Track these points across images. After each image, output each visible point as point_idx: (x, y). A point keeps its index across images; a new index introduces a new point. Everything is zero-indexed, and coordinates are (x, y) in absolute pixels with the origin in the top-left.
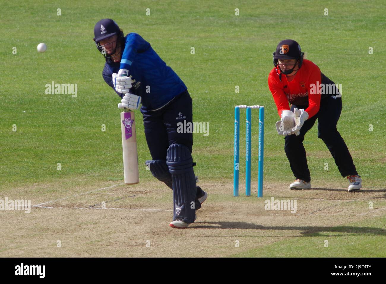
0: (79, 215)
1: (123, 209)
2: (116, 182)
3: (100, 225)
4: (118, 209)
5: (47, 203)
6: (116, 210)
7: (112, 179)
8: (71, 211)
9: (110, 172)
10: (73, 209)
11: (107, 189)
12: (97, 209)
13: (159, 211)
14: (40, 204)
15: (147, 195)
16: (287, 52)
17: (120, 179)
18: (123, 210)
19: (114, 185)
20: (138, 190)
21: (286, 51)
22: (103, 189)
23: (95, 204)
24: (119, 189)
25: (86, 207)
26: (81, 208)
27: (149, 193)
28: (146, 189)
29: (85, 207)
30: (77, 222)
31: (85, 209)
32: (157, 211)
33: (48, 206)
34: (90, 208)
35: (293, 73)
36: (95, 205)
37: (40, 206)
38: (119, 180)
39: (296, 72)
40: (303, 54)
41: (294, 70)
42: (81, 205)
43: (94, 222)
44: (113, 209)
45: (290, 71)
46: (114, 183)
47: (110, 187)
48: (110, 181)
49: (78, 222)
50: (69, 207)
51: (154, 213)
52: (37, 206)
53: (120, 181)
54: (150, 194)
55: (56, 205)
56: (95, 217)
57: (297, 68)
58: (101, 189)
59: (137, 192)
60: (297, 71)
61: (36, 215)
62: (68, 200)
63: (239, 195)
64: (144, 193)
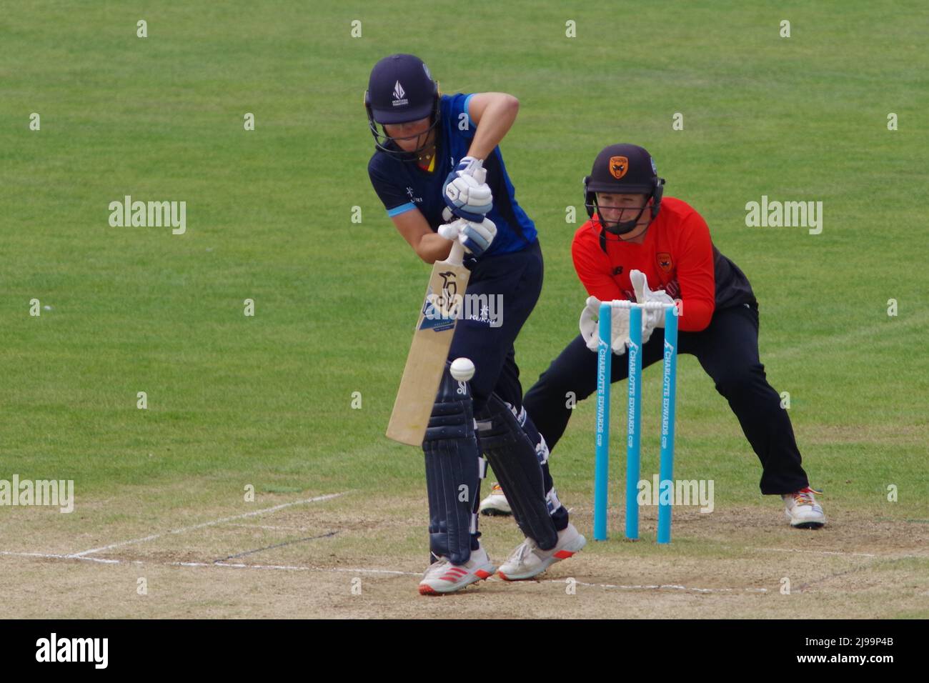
0: (187, 582)
1: (303, 568)
2: (287, 497)
3: (243, 610)
4: (289, 567)
5: (104, 548)
6: (284, 570)
7: (274, 488)
8: (167, 571)
9: (270, 471)
10: (172, 567)
11: (262, 516)
12: (234, 568)
13: (399, 576)
14: (85, 553)
15: (365, 531)
16: (623, 174)
17: (295, 489)
18: (302, 571)
19: (280, 504)
20: (343, 518)
21: (621, 173)
22: (250, 514)
23: (230, 554)
24: (294, 516)
25: (206, 563)
26: (193, 564)
27: (372, 528)
28: (363, 518)
29: (203, 561)
30: (182, 601)
31: (201, 567)
32: (392, 576)
33: (107, 556)
34: (217, 563)
35: (637, 231)
36: (229, 558)
37: (85, 556)
38: (294, 491)
39: (643, 228)
40: (663, 182)
41: (639, 222)
42: (190, 557)
43: (226, 603)
44: (276, 569)
45: (630, 226)
46: (279, 500)
47: (270, 510)
48: (271, 495)
49: (184, 601)
50: (162, 562)
51: (382, 581)
52: (77, 555)
53: (297, 494)
54: (375, 530)
55: (128, 556)
56: (230, 590)
57: (646, 218)
58: (244, 516)
59: (340, 525)
60: (646, 226)
61: (75, 580)
62: (156, 542)
63: (608, 536)
64: (360, 526)
